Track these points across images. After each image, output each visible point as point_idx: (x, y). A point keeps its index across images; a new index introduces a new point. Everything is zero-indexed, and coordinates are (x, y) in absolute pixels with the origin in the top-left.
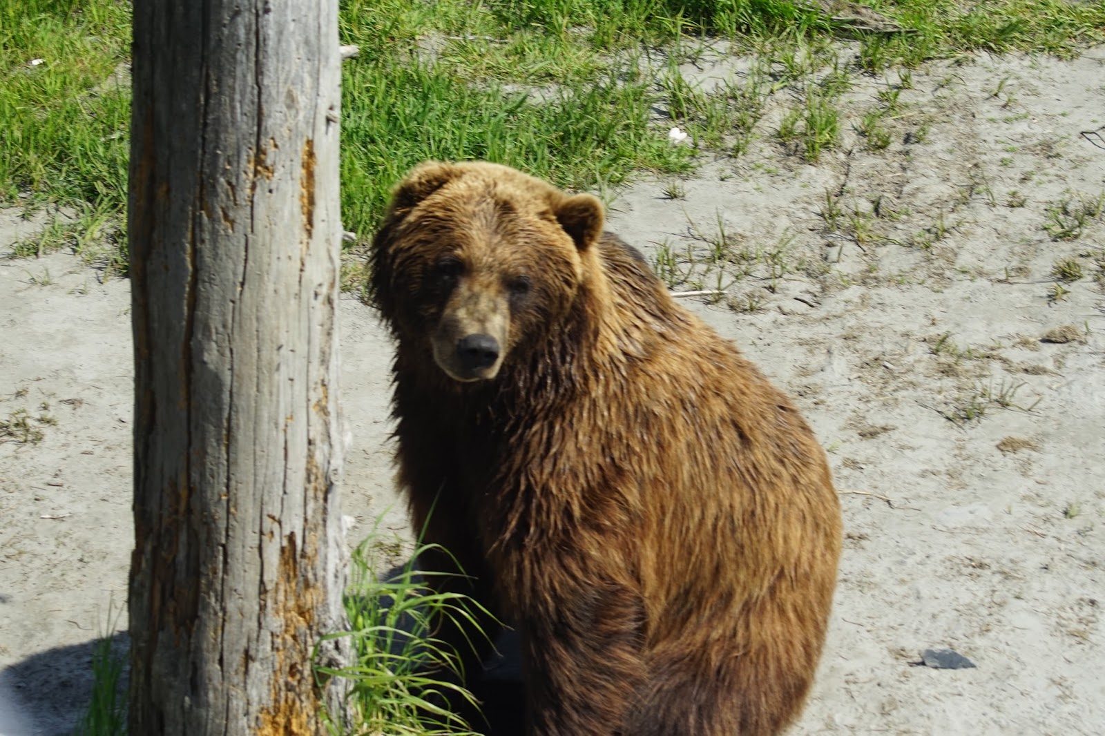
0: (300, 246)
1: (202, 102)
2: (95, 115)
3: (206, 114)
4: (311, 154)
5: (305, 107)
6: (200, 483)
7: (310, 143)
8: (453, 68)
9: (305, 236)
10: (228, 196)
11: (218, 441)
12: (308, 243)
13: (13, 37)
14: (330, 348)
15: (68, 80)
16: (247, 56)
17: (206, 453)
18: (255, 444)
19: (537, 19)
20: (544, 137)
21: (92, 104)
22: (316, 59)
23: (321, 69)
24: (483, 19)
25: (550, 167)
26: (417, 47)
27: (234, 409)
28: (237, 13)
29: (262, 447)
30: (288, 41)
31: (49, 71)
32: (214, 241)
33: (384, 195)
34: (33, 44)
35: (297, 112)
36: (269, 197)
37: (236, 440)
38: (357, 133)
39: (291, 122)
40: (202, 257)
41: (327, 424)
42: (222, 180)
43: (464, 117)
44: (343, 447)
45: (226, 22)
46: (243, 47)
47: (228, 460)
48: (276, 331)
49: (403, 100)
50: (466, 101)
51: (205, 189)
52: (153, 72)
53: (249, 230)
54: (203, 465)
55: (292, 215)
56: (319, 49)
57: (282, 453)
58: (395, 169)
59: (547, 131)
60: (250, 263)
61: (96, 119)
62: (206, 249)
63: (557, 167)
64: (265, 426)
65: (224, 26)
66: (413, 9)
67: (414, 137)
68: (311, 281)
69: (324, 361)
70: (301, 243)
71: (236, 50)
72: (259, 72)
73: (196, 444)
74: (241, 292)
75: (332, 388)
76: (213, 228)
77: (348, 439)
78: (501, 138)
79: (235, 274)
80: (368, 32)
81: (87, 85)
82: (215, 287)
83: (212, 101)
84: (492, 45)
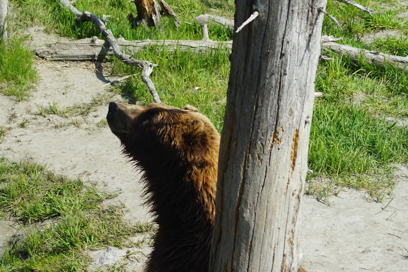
0: (289, 173)
1: (254, 109)
2: (218, 112)
3: (255, 114)
4: (297, 136)
5: (297, 116)
6: (237, 267)
7: (297, 131)
8: (367, 108)
9: (291, 169)
10: (261, 149)
11: (246, 250)
12: (292, 172)
13: (189, 77)
14: (297, 217)
15: (208, 97)
16: (275, 92)
17: (240, 255)
18: (261, 254)
19: (404, 91)
20: (401, 140)
21: (217, 107)
22: (304, 96)
23: (305, 101)
24: (382, 89)
25: (402, 153)
26: (353, 98)
27: (254, 238)
28: (273, 74)
29: (264, 255)
30: (292, 88)
31: (201, 92)
32: (253, 168)
33: (332, 157)
34: (196, 80)
35: (293, 117)
36: (278, 152)
37: (253, 251)
38: (324, 130)
39: (290, 121)
40: (247, 173)
41: (292, 249)
42: (259, 142)
43: (369, 129)
44: (298, 259)
45: (268, 77)
46: (273, 88)
47: (249, 259)
48: (274, 208)
49: (344, 119)
50: (371, 122)
51: (252, 145)
52: (236, 95)
53: (268, 164)
54: (239, 260)
55: (287, 160)
56: (305, 92)
57: (272, 258)
58: (338, 147)
59: (403, 138)
60: (267, 178)
61: (218, 114)
62: (249, 170)
63: (405, 153)
64: (266, 246)
65: (267, 79)
66: (354, 82)
67: (347, 135)
68: (292, 188)
69: (294, 222)
70: (289, 172)
71: (271, 89)
72: (279, 99)
73: (236, 250)
74: (262, 189)
75: (296, 234)
76: (253, 162)
77: (301, 256)
78: (383, 139)
79: (260, 182)
80: (334, 90)
81: (216, 99)
82: (252, 186)
83: (258, 109)
84: (384, 100)
